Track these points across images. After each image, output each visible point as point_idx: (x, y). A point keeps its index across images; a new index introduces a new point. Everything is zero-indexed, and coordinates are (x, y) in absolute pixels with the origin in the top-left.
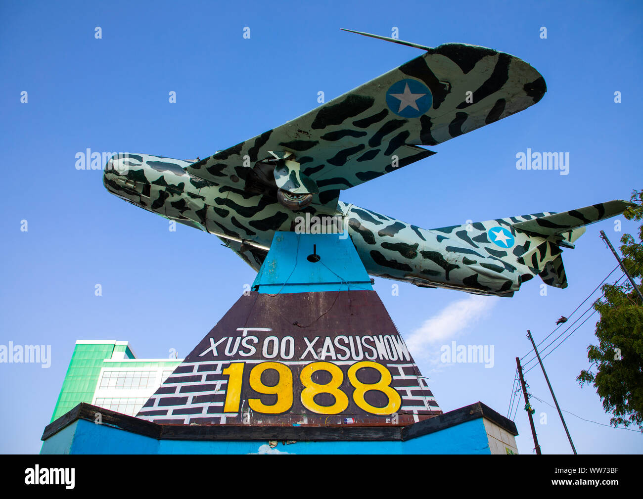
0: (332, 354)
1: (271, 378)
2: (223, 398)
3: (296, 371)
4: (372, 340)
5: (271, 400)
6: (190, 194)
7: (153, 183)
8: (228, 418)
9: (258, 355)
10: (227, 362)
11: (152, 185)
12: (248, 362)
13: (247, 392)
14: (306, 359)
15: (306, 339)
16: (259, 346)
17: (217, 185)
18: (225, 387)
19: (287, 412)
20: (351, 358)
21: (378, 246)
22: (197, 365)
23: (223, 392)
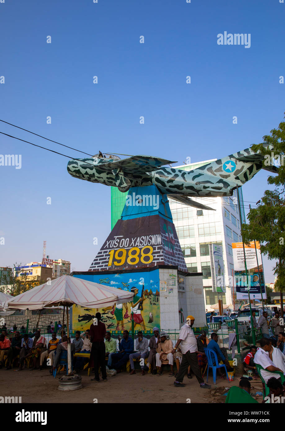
0: (139, 244)
1: (120, 254)
2: (108, 262)
3: (128, 251)
4: (152, 237)
5: (119, 261)
6: (97, 177)
7: (84, 174)
8: (109, 268)
9: (118, 247)
10: (110, 250)
11: (84, 175)
12: (115, 249)
13: (114, 260)
14: (131, 247)
15: (132, 239)
16: (119, 243)
17: (105, 172)
18: (109, 258)
19: (123, 265)
20: (143, 245)
21: (168, 187)
22: (103, 251)
23: (108, 260)
